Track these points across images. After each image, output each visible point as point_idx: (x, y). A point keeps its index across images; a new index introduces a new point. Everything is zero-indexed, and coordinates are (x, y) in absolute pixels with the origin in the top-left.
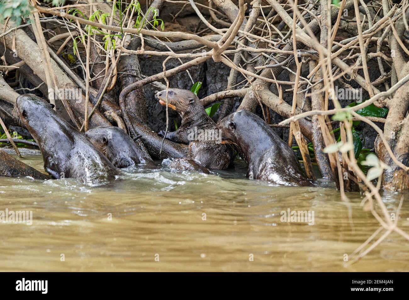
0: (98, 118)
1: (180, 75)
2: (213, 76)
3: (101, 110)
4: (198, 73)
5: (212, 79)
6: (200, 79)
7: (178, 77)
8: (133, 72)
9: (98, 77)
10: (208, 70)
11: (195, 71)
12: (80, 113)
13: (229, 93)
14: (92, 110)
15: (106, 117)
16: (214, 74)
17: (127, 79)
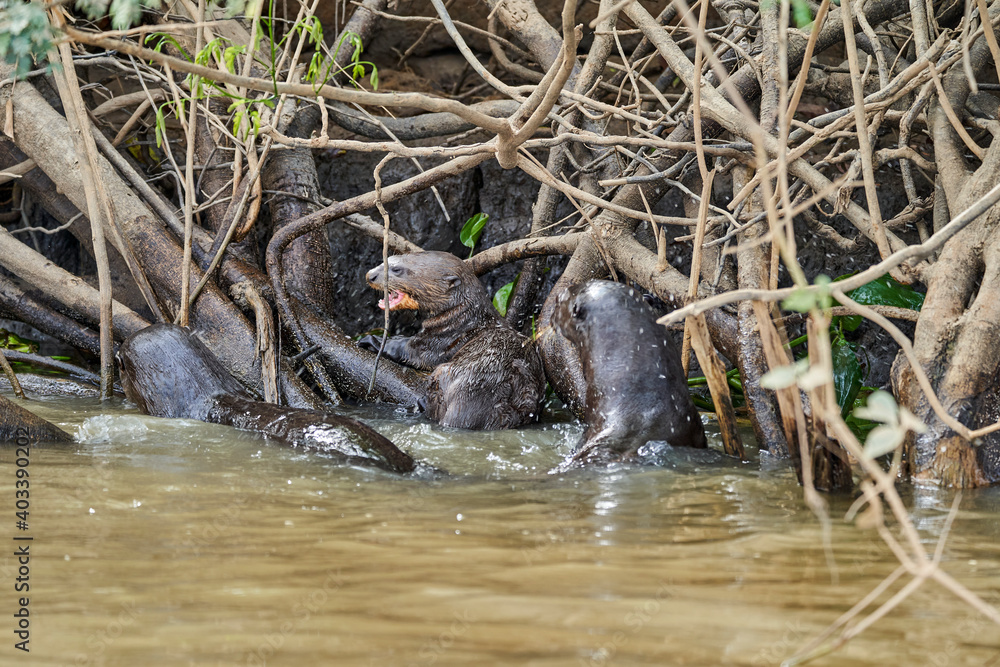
0: (215, 304)
1: (415, 200)
2: (497, 202)
3: (221, 283)
4: (461, 194)
5: (495, 209)
6: (464, 208)
7: (411, 205)
8: (301, 189)
9: (216, 202)
10: (485, 187)
11: (452, 189)
12: (169, 290)
13: (536, 245)
14: (199, 282)
15: (231, 298)
16: (499, 196)
17: (286, 207)
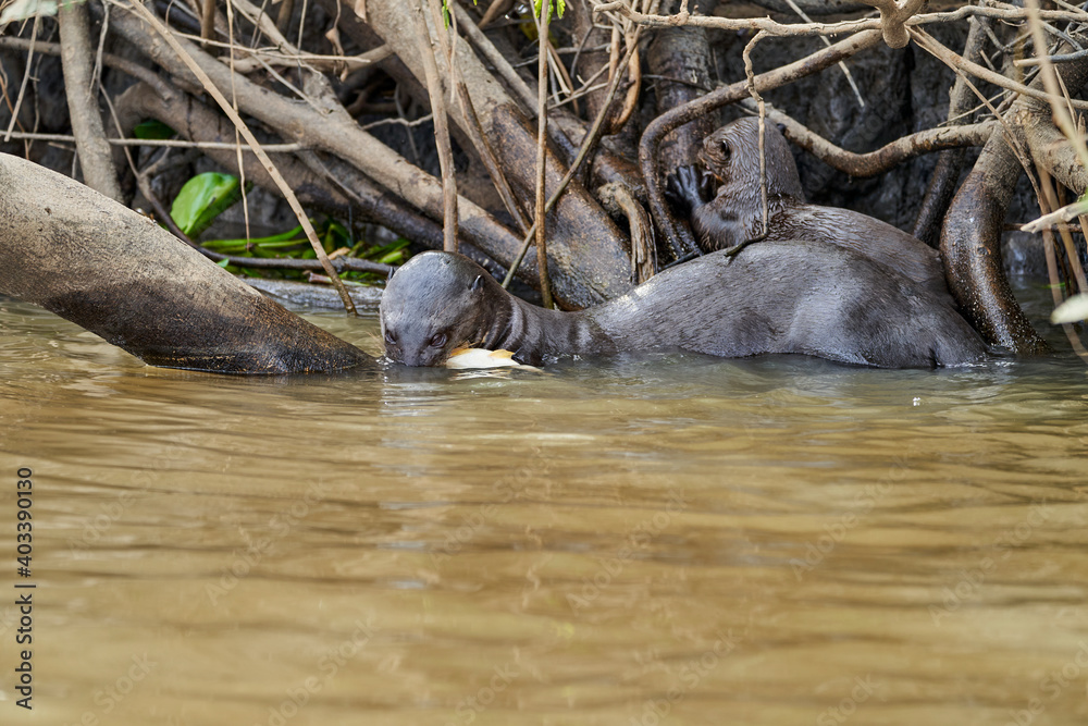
0: (578, 207)
1: (835, 84)
2: (930, 86)
3: (589, 182)
4: (889, 77)
5: (928, 94)
6: (892, 93)
7: (831, 90)
8: (689, 73)
9: (591, 89)
10: (917, 69)
11: (879, 72)
12: (527, 190)
13: (948, 135)
14: (558, 180)
15: (601, 203)
16: (933, 79)
17: (672, 94)
